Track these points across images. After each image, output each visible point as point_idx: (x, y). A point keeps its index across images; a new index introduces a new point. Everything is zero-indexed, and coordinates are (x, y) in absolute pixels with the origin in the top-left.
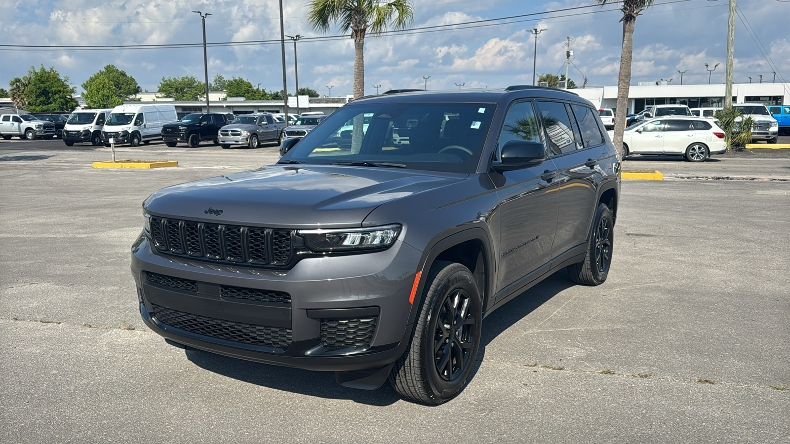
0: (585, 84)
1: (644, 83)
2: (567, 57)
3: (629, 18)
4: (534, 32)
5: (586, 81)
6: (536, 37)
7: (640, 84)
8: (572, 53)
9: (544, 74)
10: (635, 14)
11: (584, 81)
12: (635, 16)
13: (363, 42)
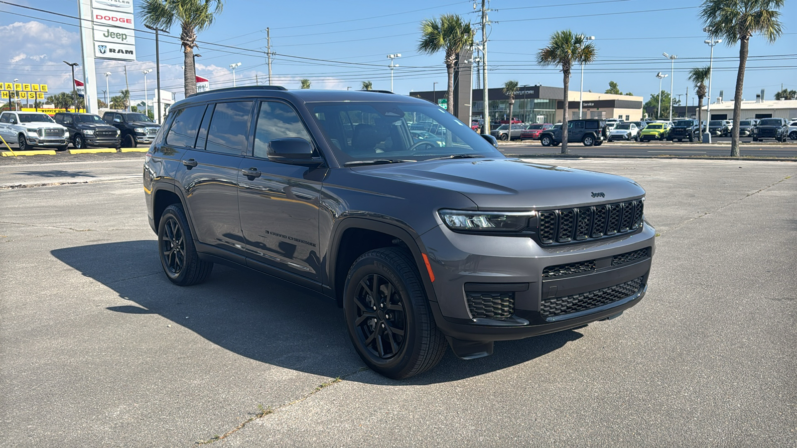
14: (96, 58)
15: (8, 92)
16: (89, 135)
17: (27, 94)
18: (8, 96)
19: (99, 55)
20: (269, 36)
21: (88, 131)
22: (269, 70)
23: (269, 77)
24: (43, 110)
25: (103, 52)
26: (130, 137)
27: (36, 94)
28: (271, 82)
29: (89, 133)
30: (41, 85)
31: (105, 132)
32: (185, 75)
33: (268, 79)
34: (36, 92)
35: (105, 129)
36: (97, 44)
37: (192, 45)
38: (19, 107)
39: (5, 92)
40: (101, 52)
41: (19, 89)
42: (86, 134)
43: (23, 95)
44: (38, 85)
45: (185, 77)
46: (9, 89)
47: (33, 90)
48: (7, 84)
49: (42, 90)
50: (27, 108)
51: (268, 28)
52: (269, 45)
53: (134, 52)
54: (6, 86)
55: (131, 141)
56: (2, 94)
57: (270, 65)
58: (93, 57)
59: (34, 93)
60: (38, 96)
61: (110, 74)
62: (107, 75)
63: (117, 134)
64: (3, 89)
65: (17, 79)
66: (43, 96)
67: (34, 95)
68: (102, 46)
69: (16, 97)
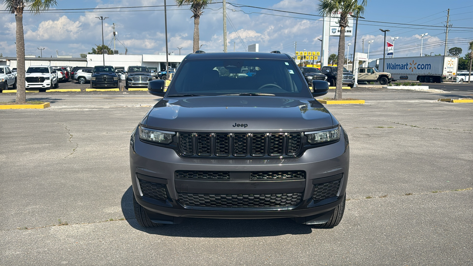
0: (126, 52)
1: (162, 53)
2: (114, 35)
3: (196, 16)
4: (101, 19)
5: (127, 50)
6: (102, 22)
7: (160, 54)
8: (116, 33)
9: (100, 45)
10: (200, 14)
11: (126, 50)
12: (200, 15)
13: (22, 16)
14: (330, 36)
15: (300, 56)
16: (310, 79)
17: (310, 57)
18: (300, 59)
19: (332, 34)
20: (449, 15)
21: (310, 77)
22: (446, 36)
23: (446, 41)
24: (317, 65)
25: (334, 32)
26: (333, 81)
27: (314, 57)
28: (446, 44)
29: (310, 78)
30: (317, 52)
31: (319, 77)
32: (339, 44)
33: (445, 43)
34: (314, 56)
35: (319, 76)
36: (331, 28)
37: (345, 26)
38: (305, 64)
39: (299, 57)
40: (333, 32)
41: (306, 55)
42: (309, 79)
43: (307, 58)
44: (315, 52)
45: (339, 45)
46: (301, 55)
47: (313, 55)
48: (300, 52)
49: (317, 55)
50: (310, 64)
51: (449, 9)
52: (448, 20)
53: (352, 32)
54: (300, 53)
55: (333, 83)
56: (298, 58)
57: (447, 33)
58: (329, 35)
59: (313, 57)
60: (314, 58)
61: (351, 44)
62: (349, 45)
63: (325, 79)
64: (298, 55)
65: (305, 50)
66: (317, 58)
67: (313, 58)
68: (334, 29)
69: (304, 59)
